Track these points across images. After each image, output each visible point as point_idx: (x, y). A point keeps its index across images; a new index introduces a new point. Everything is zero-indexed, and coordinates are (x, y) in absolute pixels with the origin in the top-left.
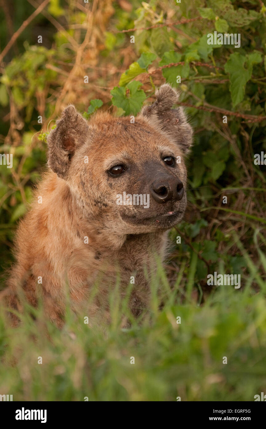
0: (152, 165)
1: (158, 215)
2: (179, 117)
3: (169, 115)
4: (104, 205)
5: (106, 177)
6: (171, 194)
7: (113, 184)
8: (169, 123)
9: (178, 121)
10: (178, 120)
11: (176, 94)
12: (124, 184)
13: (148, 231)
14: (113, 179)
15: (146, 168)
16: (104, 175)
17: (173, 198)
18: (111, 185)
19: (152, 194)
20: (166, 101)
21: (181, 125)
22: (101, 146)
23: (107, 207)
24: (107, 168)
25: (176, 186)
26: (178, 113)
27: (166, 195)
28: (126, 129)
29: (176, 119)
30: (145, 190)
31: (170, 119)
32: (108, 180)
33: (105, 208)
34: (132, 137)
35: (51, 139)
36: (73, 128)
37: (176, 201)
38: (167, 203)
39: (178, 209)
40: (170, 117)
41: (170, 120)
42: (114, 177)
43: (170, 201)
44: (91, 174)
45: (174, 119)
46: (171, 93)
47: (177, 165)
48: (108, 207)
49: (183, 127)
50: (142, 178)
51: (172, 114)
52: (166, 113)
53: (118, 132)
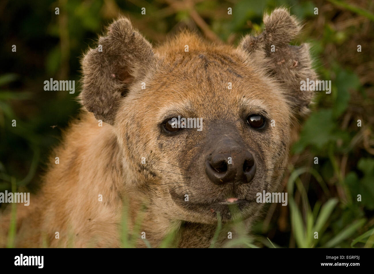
0: (221, 125)
1: (214, 200)
2: (298, 59)
3: (285, 53)
4: (151, 173)
5: (157, 133)
6: (233, 172)
7: (164, 145)
8: (284, 65)
9: (296, 65)
10: (297, 62)
11: (297, 24)
12: (178, 147)
13: (203, 221)
14: (166, 138)
15: (210, 129)
16: (154, 130)
17: (236, 178)
18: (161, 146)
19: (206, 169)
20: (281, 33)
21: (300, 71)
22: (162, 86)
23: (155, 177)
24: (160, 121)
25: (243, 162)
26: (298, 52)
27: (225, 173)
28: (206, 66)
29: (295, 61)
30: (199, 161)
31: (285, 60)
32: (158, 138)
33: (153, 178)
34: (209, 79)
35: (88, 62)
36: (129, 52)
37: (241, 184)
38: (227, 185)
39: (244, 196)
40: (285, 57)
41: (287, 61)
42: (168, 136)
43: (232, 183)
44: (140, 126)
45: (290, 61)
46: (288, 24)
47: (270, 129)
48: (157, 178)
49: (303, 74)
50: (201, 142)
51: (289, 53)
52: (281, 50)
53: (191, 70)
